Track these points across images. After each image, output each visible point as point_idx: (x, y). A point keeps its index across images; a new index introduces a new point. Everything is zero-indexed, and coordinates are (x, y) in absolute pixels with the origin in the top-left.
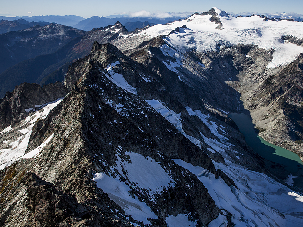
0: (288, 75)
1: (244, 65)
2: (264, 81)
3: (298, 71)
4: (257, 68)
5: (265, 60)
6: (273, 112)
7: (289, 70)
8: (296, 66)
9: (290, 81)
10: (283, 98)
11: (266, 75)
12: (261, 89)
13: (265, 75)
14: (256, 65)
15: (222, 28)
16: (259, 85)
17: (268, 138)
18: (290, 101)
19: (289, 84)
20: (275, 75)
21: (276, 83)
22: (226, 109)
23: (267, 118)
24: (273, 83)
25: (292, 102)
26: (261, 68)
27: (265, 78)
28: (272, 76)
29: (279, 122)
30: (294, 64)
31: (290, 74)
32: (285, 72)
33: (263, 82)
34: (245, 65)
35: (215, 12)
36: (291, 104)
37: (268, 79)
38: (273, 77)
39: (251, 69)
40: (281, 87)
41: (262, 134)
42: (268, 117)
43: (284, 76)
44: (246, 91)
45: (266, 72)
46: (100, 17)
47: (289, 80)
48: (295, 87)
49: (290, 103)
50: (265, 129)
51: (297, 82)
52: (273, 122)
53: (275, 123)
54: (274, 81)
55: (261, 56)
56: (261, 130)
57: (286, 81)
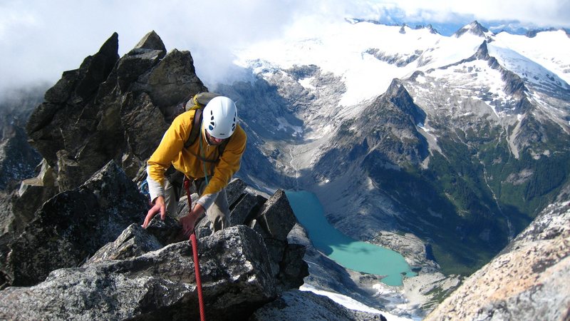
0: (375, 117)
1: (301, 103)
2: (337, 129)
3: (391, 109)
4: (324, 106)
5: (336, 92)
6: (355, 183)
7: (376, 108)
8: (386, 102)
9: (379, 128)
10: (370, 158)
11: (341, 119)
12: (333, 144)
13: (338, 118)
14: (321, 102)
16: (329, 137)
17: (351, 230)
18: (381, 162)
19: (378, 132)
20: (355, 118)
21: (357, 133)
23: (347, 195)
24: (352, 134)
25: (386, 164)
26: (330, 106)
27: (339, 123)
28: (350, 120)
29: (366, 201)
30: (384, 98)
31: (378, 115)
32: (371, 113)
33: (335, 131)
34: (303, 101)
36: (384, 167)
37: (343, 126)
38: (350, 122)
39: (313, 109)
40: (366, 140)
41: (339, 224)
42: (348, 192)
43: (369, 120)
44: (308, 149)
45: (340, 113)
47: (378, 126)
48: (388, 137)
49: (382, 165)
50: (344, 215)
51: (390, 128)
52: (358, 201)
53: (361, 202)
54: (353, 128)
55: (330, 86)
56: (337, 218)
57: (372, 128)
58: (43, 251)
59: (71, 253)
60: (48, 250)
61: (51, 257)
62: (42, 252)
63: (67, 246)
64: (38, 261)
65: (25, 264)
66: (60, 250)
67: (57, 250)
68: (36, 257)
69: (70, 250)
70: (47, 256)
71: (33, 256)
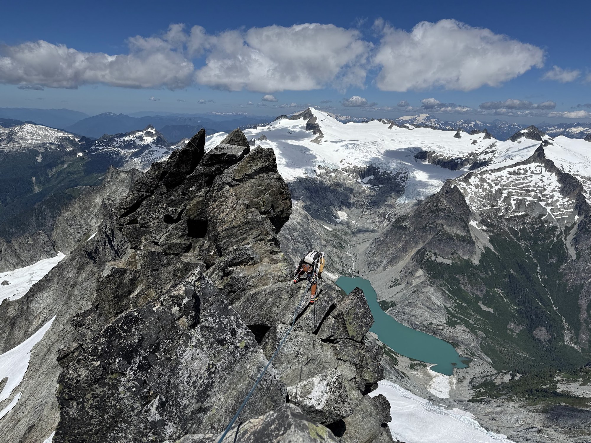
0: (428, 213)
2: (391, 223)
3: (444, 207)
4: (380, 203)
5: (392, 190)
6: (407, 274)
7: (429, 206)
8: (440, 200)
9: (432, 224)
10: (422, 251)
11: (395, 215)
12: (387, 237)
13: (393, 214)
15: (323, 140)
16: (383, 231)
17: (402, 317)
18: (433, 256)
19: (430, 228)
20: (408, 214)
21: (410, 227)
22: (332, 270)
23: (399, 284)
24: (406, 228)
25: (437, 257)
26: (385, 203)
27: (393, 218)
28: (403, 216)
29: (417, 290)
30: (437, 197)
31: (431, 212)
32: (424, 210)
33: (389, 225)
34: (361, 198)
35: (312, 115)
36: (435, 260)
37: (397, 221)
38: (404, 218)
39: (370, 206)
41: (390, 311)
42: (399, 281)
43: (422, 217)
44: (364, 241)
46: (118, 114)
47: (430, 222)
48: (440, 233)
49: (433, 258)
50: (396, 303)
51: (442, 225)
53: (412, 292)
54: (407, 224)
56: (390, 304)
57: (424, 224)
58: (99, 390)
59: (135, 393)
60: (105, 389)
61: (108, 397)
62: (97, 391)
63: (130, 385)
64: (91, 401)
65: (75, 404)
66: (120, 389)
67: (117, 389)
68: (89, 396)
69: (134, 389)
70: (104, 395)
71: (85, 395)
